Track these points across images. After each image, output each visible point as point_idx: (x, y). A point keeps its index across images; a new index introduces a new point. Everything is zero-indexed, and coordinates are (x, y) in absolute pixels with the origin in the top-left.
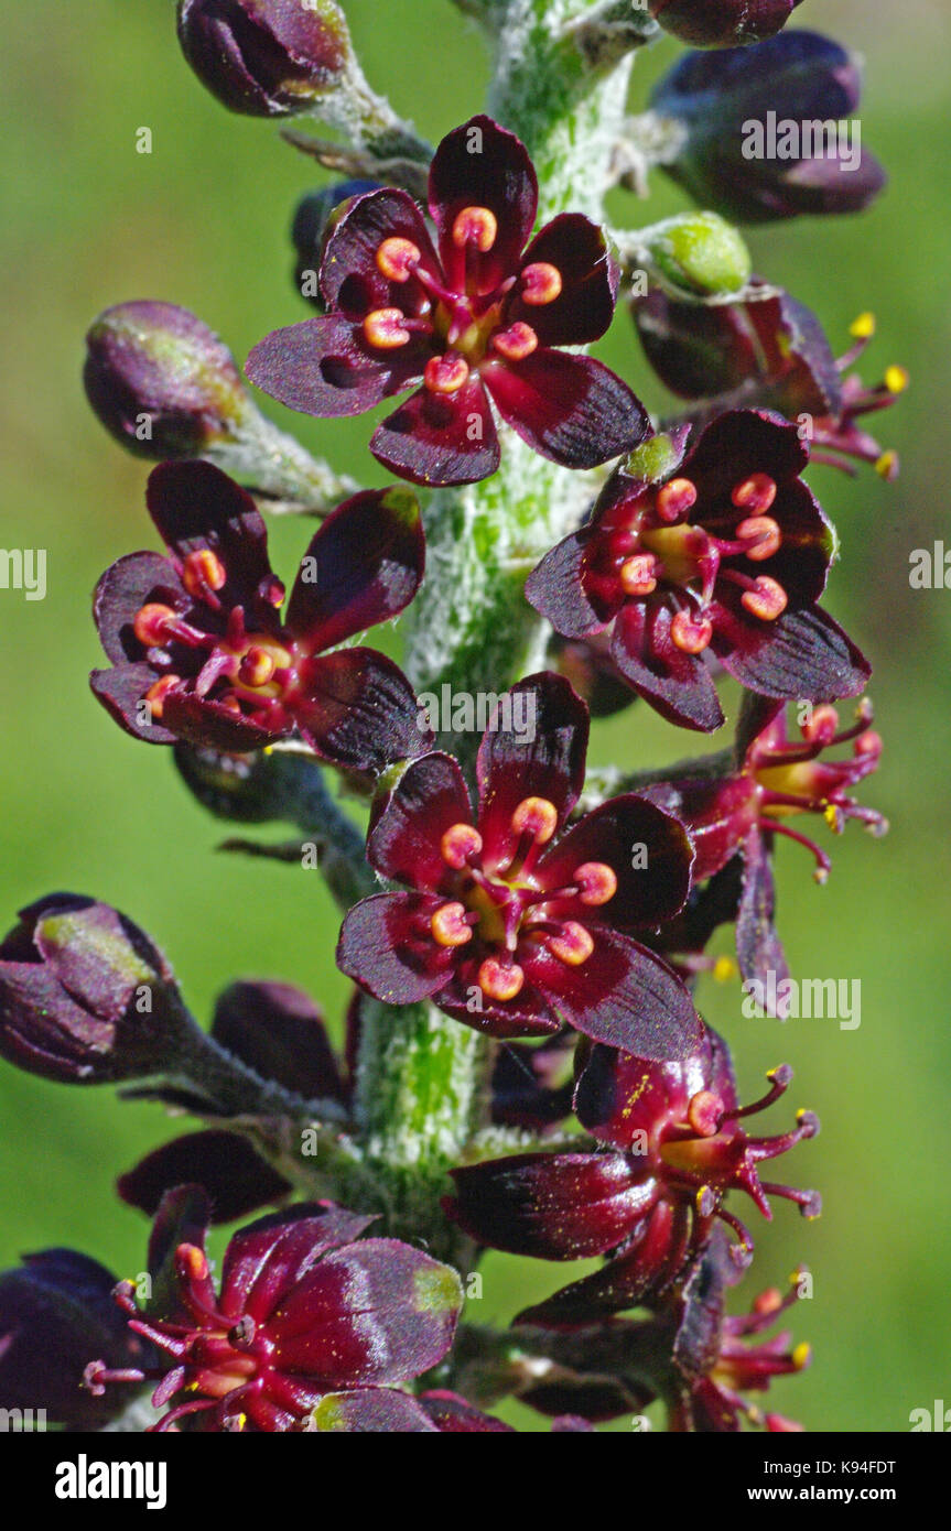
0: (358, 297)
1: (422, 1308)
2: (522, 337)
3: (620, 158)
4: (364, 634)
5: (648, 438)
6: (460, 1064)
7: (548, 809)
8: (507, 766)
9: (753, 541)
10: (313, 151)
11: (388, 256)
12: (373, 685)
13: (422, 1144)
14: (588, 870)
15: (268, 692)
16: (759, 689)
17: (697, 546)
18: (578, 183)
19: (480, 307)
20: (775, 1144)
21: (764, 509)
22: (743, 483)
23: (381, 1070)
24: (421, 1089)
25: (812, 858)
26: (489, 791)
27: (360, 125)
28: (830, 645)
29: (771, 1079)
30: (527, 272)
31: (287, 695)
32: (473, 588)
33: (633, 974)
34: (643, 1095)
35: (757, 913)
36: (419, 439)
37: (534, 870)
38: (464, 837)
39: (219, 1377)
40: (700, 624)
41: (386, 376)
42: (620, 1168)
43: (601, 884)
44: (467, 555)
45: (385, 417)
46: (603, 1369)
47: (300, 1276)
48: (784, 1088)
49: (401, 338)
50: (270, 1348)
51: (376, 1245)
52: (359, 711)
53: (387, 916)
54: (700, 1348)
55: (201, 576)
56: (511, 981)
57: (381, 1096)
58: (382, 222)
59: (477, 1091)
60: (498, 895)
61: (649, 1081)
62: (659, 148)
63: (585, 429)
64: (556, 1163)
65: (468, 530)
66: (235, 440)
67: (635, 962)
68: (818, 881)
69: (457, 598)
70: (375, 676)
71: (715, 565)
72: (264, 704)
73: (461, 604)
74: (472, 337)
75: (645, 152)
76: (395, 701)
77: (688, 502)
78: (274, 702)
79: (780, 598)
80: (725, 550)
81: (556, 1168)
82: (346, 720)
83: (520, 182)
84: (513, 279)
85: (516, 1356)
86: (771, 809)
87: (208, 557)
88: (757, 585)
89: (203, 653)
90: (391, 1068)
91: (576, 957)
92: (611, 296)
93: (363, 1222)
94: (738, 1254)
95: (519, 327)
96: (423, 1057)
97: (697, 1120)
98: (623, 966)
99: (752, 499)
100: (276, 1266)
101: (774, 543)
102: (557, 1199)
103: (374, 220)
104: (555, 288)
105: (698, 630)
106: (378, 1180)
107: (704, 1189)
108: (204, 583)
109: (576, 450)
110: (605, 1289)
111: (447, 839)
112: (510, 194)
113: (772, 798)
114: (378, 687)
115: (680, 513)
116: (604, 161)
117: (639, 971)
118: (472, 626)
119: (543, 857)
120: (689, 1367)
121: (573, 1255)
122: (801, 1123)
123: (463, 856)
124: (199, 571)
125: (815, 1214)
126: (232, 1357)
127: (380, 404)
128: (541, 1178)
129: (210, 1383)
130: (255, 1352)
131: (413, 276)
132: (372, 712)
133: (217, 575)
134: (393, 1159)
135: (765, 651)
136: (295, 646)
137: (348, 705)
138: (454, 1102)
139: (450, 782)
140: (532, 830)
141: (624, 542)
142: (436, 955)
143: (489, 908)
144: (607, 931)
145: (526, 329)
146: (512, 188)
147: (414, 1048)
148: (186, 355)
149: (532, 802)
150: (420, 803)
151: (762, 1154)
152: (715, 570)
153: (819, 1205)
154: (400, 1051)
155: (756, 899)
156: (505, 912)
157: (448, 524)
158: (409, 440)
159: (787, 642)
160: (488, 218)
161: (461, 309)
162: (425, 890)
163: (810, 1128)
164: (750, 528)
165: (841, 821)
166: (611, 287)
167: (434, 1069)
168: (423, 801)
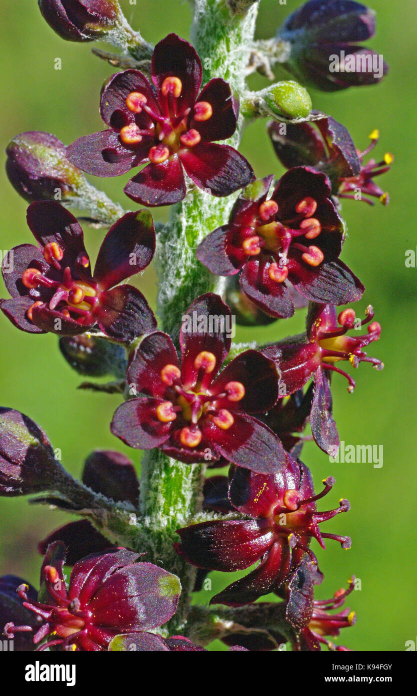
0: (119, 121)
1: (162, 595)
2: (193, 136)
3: (256, 59)
4: (129, 279)
5: (253, 182)
6: (186, 483)
7: (211, 357)
8: (194, 338)
9: (308, 229)
10: (106, 58)
11: (131, 101)
12: (130, 302)
13: (168, 520)
14: (231, 385)
15: (85, 307)
16: (313, 299)
17: (280, 232)
18: (231, 69)
19: (176, 123)
20: (328, 515)
21: (311, 214)
22: (300, 202)
23: (149, 487)
24: (167, 494)
25: (347, 381)
26: (186, 350)
27: (127, 45)
28: (345, 277)
29: (324, 483)
30: (196, 106)
31: (94, 309)
32: (186, 260)
33: (254, 434)
34: (264, 492)
35: (321, 407)
36: (148, 186)
37: (209, 387)
38: (172, 371)
39: (67, 628)
40: (282, 269)
41: (134, 157)
42: (254, 527)
43: (237, 391)
44: (184, 244)
45: (132, 177)
46: (260, 626)
47: (104, 580)
48: (331, 487)
49: (138, 138)
50: (90, 614)
51: (141, 566)
52: (124, 314)
53: (138, 409)
54: (300, 613)
55: (52, 254)
56: (195, 438)
57: (149, 498)
58: (130, 86)
59: (194, 495)
60: (189, 398)
61: (267, 486)
62: (276, 55)
63: (225, 178)
64: (224, 525)
65: (183, 233)
66: (77, 195)
67: (256, 429)
68: (350, 392)
69: (180, 264)
70: (131, 297)
71: (289, 241)
72: (84, 314)
73: (181, 267)
74: (172, 138)
75: (269, 57)
76: (140, 309)
77: (274, 211)
78: (88, 312)
79: (321, 256)
80: (294, 234)
81: (224, 527)
82: (118, 318)
83: (194, 65)
84: (189, 109)
85: (217, 620)
86: (327, 358)
87: (55, 245)
88: (309, 250)
89: (53, 290)
90: (153, 486)
91: (225, 426)
92: (235, 115)
93: (136, 556)
94: (310, 565)
95: (192, 131)
96: (168, 479)
97: (288, 503)
98: (250, 431)
99: (304, 210)
100: (94, 576)
101: (318, 230)
102: (226, 542)
103: (126, 85)
104: (209, 113)
105: (281, 272)
106: (149, 538)
107: (292, 535)
108: (53, 258)
109: (221, 188)
110: (250, 585)
111: (164, 372)
112: (189, 70)
113: (326, 353)
114: (132, 303)
115: (270, 216)
116: (246, 60)
117: (258, 433)
118: (186, 277)
119: (213, 381)
120: (295, 623)
121: (235, 569)
122: (341, 504)
123: (171, 379)
124: (51, 252)
125: (348, 547)
126: (72, 618)
127: (131, 170)
128: (217, 532)
129: (63, 631)
130: (83, 616)
131: (143, 110)
132: (129, 314)
133: (59, 254)
134: (156, 528)
135: (316, 282)
136: (98, 286)
137: (120, 312)
138: (184, 501)
139: (167, 346)
140: (204, 367)
141: (247, 232)
142: (162, 428)
143: (186, 405)
144: (243, 415)
145: (195, 132)
146: (190, 68)
147: (163, 475)
148: (51, 156)
149: (204, 354)
150: (153, 356)
151: (322, 519)
152: (289, 244)
153: (350, 543)
154: (158, 477)
155: (320, 400)
156: (192, 406)
157: (175, 230)
158: (144, 187)
159: (325, 277)
160: (178, 82)
161: (166, 124)
162: (157, 397)
163: (345, 507)
164: (306, 224)
165: (357, 362)
166: (234, 111)
167: (173, 486)
168: (154, 355)
